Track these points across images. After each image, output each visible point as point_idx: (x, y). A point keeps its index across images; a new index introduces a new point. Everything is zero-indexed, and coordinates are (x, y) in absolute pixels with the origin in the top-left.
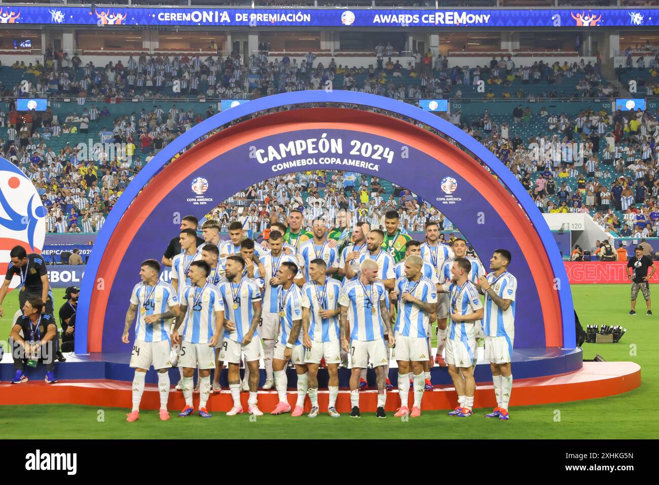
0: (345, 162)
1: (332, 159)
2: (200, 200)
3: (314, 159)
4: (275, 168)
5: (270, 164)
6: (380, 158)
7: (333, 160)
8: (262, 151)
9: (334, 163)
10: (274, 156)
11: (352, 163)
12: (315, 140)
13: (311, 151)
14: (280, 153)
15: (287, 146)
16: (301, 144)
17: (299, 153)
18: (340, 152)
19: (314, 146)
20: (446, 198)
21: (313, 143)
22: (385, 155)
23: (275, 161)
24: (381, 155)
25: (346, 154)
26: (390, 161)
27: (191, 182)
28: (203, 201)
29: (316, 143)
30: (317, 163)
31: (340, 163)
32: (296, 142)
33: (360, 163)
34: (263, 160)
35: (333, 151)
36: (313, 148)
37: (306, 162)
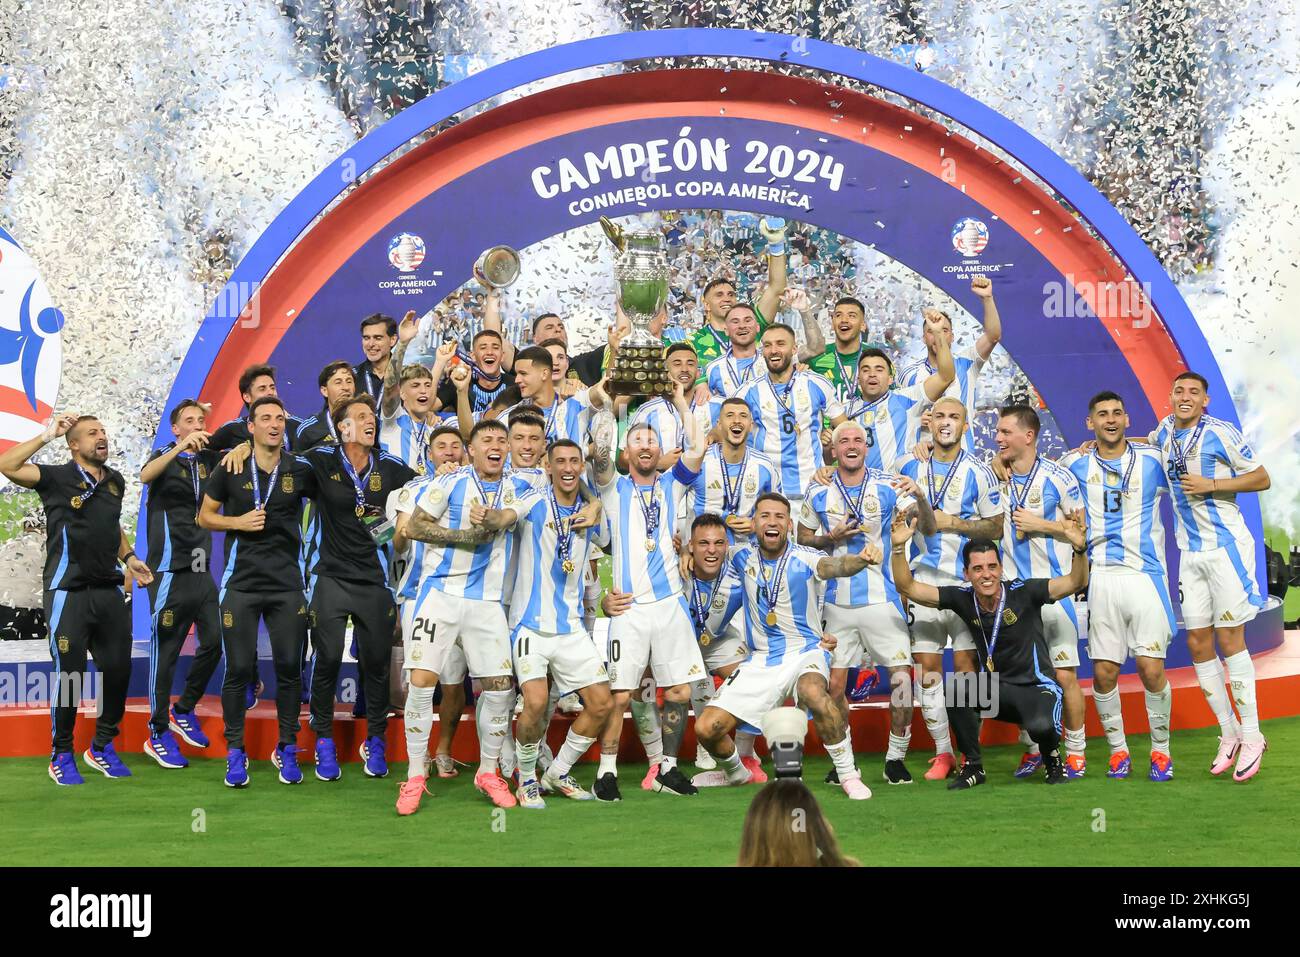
0: (734, 190)
1: (705, 184)
2: (409, 284)
3: (664, 186)
4: (577, 208)
5: (563, 199)
6: (812, 180)
7: (706, 188)
8: (546, 171)
9: (709, 193)
10: (572, 180)
11: (748, 192)
12: (664, 142)
13: (655, 168)
14: (586, 176)
15: (602, 159)
16: (633, 151)
17: (630, 172)
18: (722, 167)
19: (663, 155)
20: (964, 267)
21: (660, 149)
22: (824, 173)
23: (576, 193)
24: (816, 173)
25: (736, 171)
26: (835, 186)
27: (387, 246)
28: (415, 286)
29: (667, 150)
30: (670, 195)
31: (723, 194)
32: (622, 148)
33: (768, 192)
34: (549, 191)
35: (707, 166)
36: (660, 160)
37: (646, 192)
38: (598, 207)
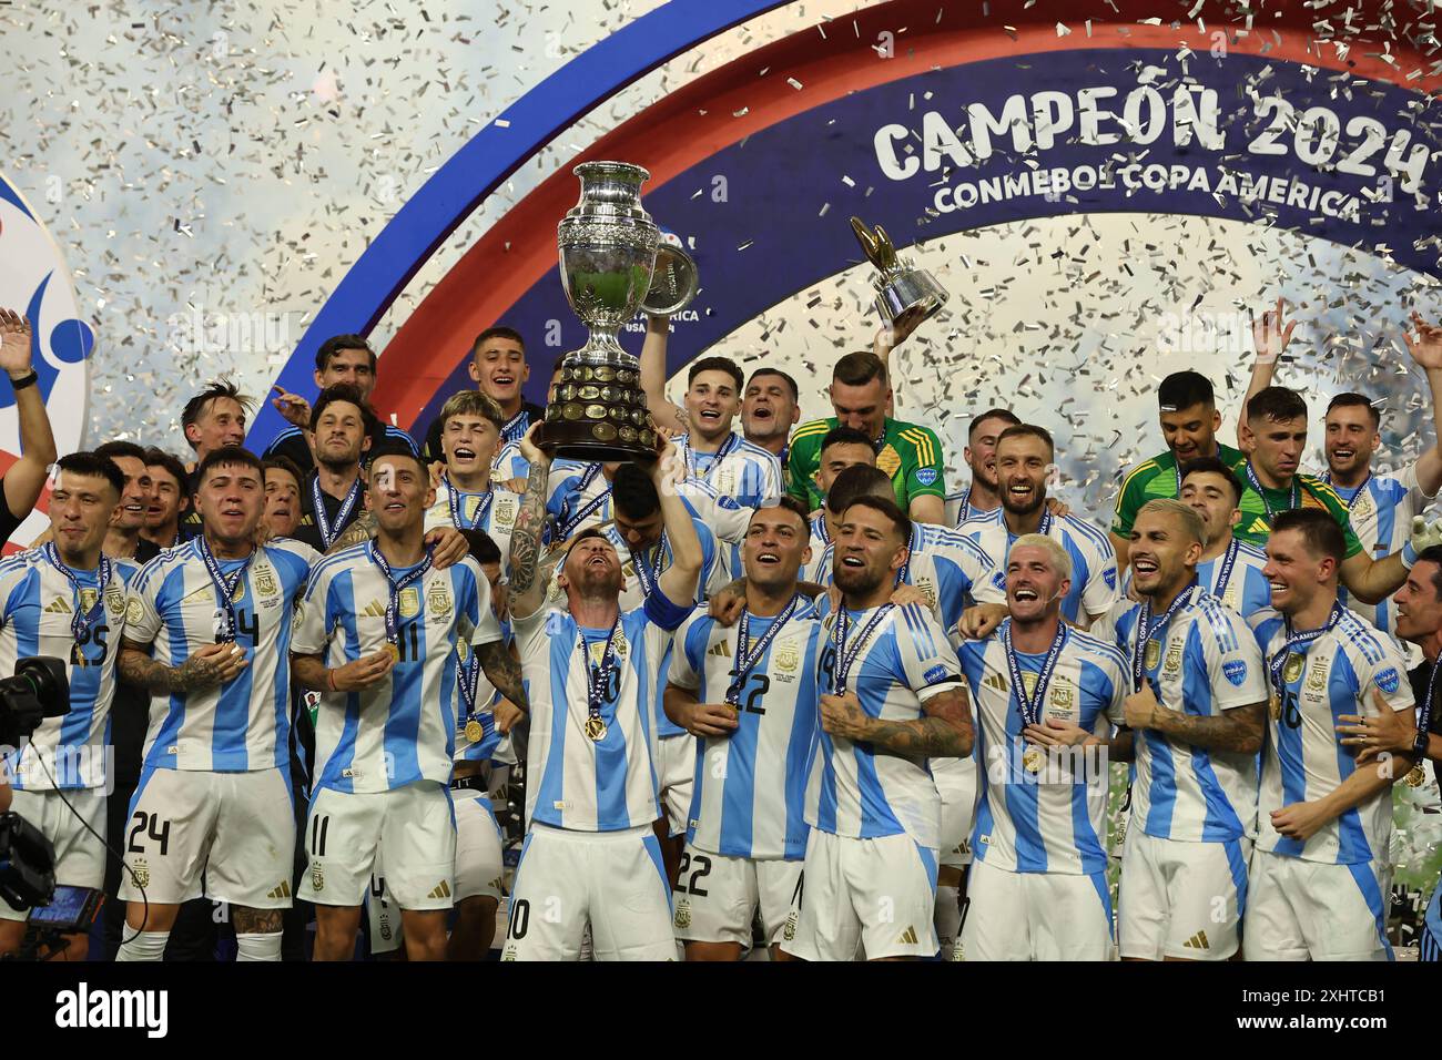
0: (1227, 184)
1: (1175, 168)
3: (1103, 168)
4: (948, 200)
5: (925, 182)
6: (1370, 171)
7: (1178, 175)
8: (900, 132)
9: (1182, 187)
10: (943, 150)
11: (1252, 187)
12: (1110, 92)
15: (997, 115)
16: (1054, 106)
18: (1210, 141)
19: (1106, 115)
21: (1102, 104)
22: (1392, 161)
23: (949, 173)
24: (1377, 159)
26: (1411, 184)
29: (1113, 106)
30: (1112, 185)
31: (1206, 189)
32: (1034, 98)
33: (1288, 189)
34: (902, 167)
36: (1100, 122)
37: (1070, 178)
38: (985, 200)
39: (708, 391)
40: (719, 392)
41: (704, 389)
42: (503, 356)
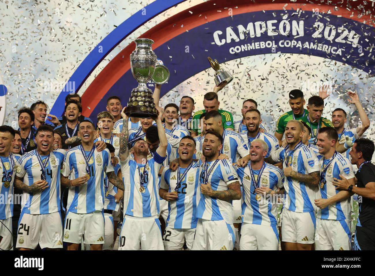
0: (306, 45)
3: (274, 42)
4: (233, 50)
5: (227, 46)
6: (344, 42)
7: (294, 43)
8: (220, 33)
9: (295, 46)
10: (232, 37)
11: (313, 46)
12: (275, 21)
13: (270, 33)
14: (238, 36)
15: (246, 28)
16: (261, 25)
17: (259, 35)
18: (302, 34)
19: (274, 28)
21: (273, 25)
22: (350, 39)
23: (233, 43)
24: (346, 38)
25: (308, 37)
26: (355, 45)
29: (277, 25)
30: (276, 46)
31: (301, 47)
32: (255, 23)
33: (323, 47)
34: (221, 42)
35: (294, 33)
36: (273, 29)
37: (265, 44)
38: (243, 50)
39: (169, 112)
40: (172, 113)
41: (168, 112)
42: (115, 104)
